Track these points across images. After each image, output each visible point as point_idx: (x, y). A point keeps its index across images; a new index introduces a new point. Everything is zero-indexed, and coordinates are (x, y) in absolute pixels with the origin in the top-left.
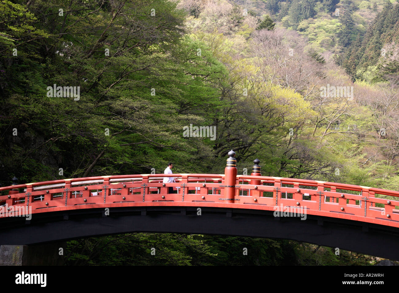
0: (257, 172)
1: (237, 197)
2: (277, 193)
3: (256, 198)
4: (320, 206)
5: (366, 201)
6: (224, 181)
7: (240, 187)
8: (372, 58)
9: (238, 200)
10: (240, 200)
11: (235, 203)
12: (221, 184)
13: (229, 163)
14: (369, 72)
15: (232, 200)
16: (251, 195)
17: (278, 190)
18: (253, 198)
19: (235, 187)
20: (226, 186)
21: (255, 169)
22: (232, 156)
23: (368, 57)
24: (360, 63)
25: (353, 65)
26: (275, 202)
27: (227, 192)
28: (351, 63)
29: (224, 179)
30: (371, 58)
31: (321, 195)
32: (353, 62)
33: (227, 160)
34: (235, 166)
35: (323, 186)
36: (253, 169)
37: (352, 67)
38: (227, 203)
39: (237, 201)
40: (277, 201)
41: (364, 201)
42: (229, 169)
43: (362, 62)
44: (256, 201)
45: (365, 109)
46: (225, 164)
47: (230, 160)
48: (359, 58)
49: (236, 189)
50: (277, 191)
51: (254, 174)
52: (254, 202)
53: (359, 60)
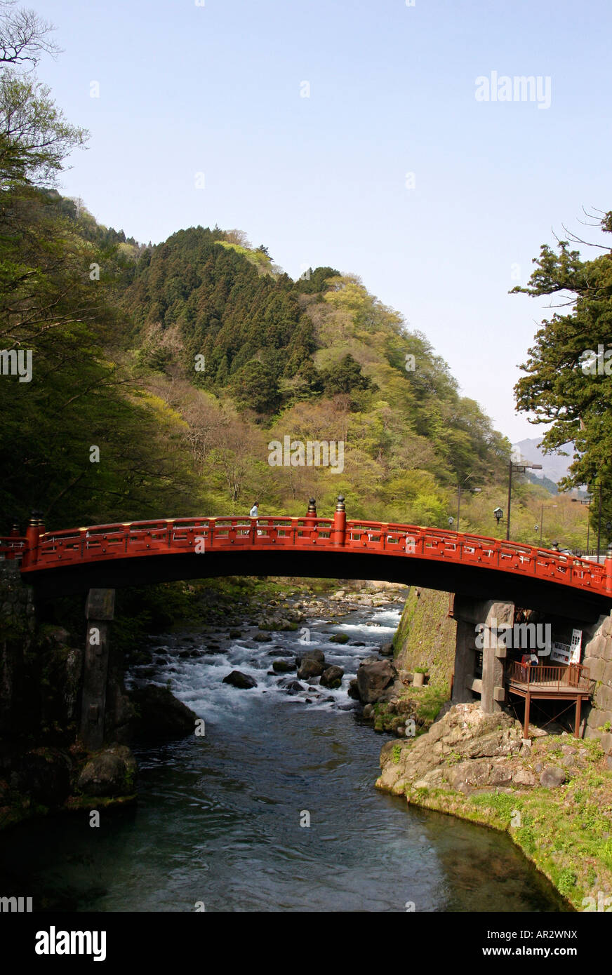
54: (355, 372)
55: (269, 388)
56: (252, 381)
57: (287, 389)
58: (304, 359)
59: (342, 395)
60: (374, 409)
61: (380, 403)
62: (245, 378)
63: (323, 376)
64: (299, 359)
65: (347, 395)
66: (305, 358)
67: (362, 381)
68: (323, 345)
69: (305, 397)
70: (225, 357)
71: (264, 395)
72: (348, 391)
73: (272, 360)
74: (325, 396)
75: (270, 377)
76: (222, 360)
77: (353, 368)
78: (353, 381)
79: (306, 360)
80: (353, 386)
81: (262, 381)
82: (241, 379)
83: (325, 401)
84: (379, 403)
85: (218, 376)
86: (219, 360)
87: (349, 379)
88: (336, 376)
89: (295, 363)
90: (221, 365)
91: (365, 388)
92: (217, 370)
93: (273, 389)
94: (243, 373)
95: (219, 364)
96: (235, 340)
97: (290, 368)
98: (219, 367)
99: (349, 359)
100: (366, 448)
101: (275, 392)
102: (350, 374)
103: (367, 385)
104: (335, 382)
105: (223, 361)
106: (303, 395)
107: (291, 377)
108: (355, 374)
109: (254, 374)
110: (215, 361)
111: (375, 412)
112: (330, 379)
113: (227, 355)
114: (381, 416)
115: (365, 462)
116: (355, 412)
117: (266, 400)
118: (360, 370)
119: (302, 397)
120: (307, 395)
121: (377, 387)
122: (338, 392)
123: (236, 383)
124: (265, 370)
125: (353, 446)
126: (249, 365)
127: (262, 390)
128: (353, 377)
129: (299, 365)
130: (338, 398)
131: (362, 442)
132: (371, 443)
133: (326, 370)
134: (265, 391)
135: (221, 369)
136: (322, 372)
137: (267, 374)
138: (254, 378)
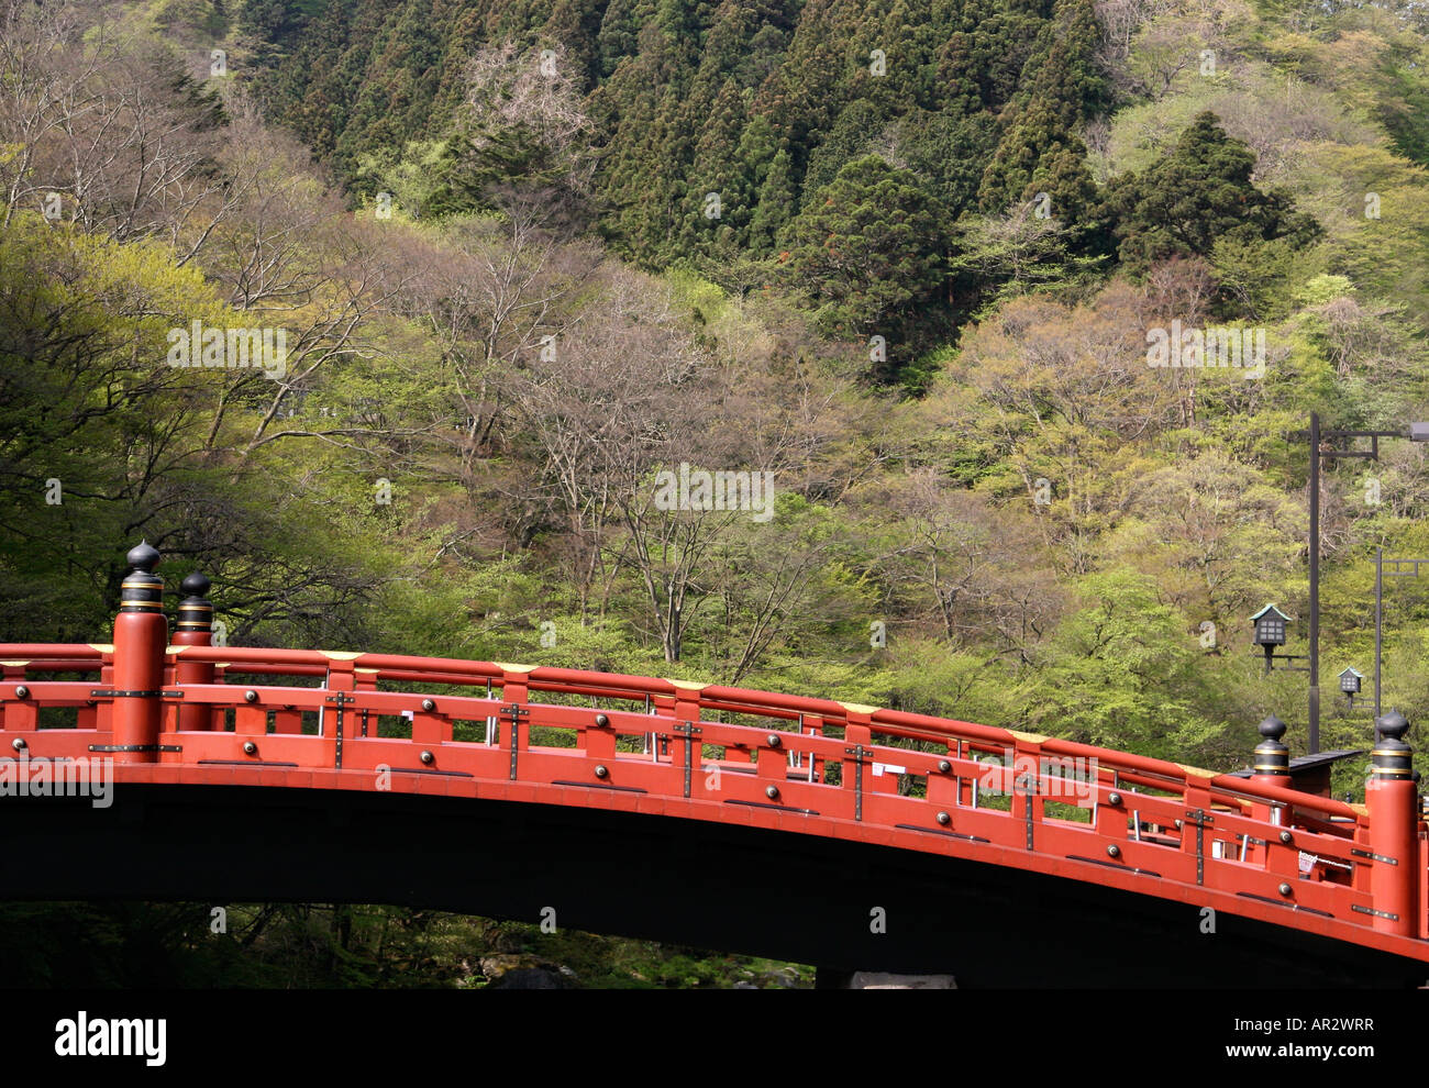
0: (198, 629)
1: (166, 738)
2: (340, 718)
3: (250, 739)
4: (514, 762)
5: (690, 739)
6: (112, 672)
7: (182, 696)
8: (405, 102)
9: (172, 749)
10: (181, 748)
11: (163, 764)
12: (98, 684)
13: (134, 596)
14: (412, 169)
15: (150, 749)
16: (230, 727)
17: (346, 705)
18: (240, 741)
19: (160, 695)
20: (122, 695)
21: (190, 615)
22: (148, 565)
23: (384, 96)
24: (355, 121)
25: (320, 126)
26: (332, 754)
27: (124, 718)
28: (315, 116)
29: (111, 664)
30: (399, 100)
31: (518, 721)
32: (323, 115)
33: (125, 585)
34: (157, 610)
35: (523, 684)
36: (182, 615)
37: (320, 136)
38: (129, 764)
39: (171, 756)
40: (340, 749)
41: (684, 738)
42: (131, 619)
43: (360, 115)
44: (253, 751)
45: (412, 328)
46: (114, 603)
47: (135, 583)
48: (344, 97)
49: (163, 707)
50: (342, 709)
51: (185, 635)
52: (244, 758)
53: (345, 106)
54: (1230, 178)
55: (924, 254)
56: (855, 232)
57: (988, 252)
58: (1048, 143)
59: (1182, 263)
60: (1298, 306)
61: (1320, 281)
62: (834, 222)
63: (1116, 201)
64: (1032, 146)
65: (1197, 263)
66: (1051, 138)
67: (1256, 209)
68: (1135, 91)
69: (1054, 279)
70: (781, 154)
71: (902, 281)
72: (1203, 248)
73: (937, 157)
74: (1124, 270)
75: (924, 215)
76: (773, 166)
77: (1223, 164)
78: (1220, 210)
79: (1057, 144)
80: (1223, 229)
81: (895, 228)
82: (820, 225)
83: (1120, 287)
84: (1314, 283)
85: (758, 222)
86: (761, 168)
87: (1204, 204)
88: (1158, 195)
89: (1015, 159)
90: (767, 185)
91: (1270, 234)
92: (754, 201)
93: (934, 257)
94: (829, 205)
95: (763, 179)
96: (821, 96)
97: (1000, 179)
98: (762, 192)
99: (1207, 131)
100: (1257, 447)
101: (943, 265)
102: (1213, 187)
103: (1276, 222)
104: (1159, 216)
105: (775, 169)
106: (1045, 272)
107: (999, 208)
108: (1228, 185)
109: (865, 206)
110: (749, 173)
111: (1303, 316)
112: (1140, 207)
113: (789, 149)
114: (1321, 329)
115: (1244, 498)
116: (1225, 319)
117: (908, 294)
118: (1248, 169)
119: (1038, 280)
120: (1058, 271)
121: (1314, 225)
122: (1166, 254)
123: (805, 241)
124: (904, 189)
125: (1210, 439)
126: (850, 176)
127: (894, 260)
128: (1222, 192)
129: (1029, 167)
130: (1163, 277)
131: (1242, 424)
132: (1276, 430)
133: (1129, 177)
134: (904, 266)
135: (769, 198)
136: (1113, 185)
137: (913, 204)
138: (866, 218)
